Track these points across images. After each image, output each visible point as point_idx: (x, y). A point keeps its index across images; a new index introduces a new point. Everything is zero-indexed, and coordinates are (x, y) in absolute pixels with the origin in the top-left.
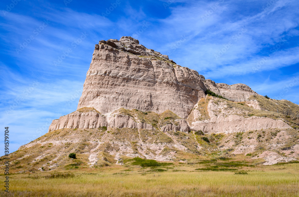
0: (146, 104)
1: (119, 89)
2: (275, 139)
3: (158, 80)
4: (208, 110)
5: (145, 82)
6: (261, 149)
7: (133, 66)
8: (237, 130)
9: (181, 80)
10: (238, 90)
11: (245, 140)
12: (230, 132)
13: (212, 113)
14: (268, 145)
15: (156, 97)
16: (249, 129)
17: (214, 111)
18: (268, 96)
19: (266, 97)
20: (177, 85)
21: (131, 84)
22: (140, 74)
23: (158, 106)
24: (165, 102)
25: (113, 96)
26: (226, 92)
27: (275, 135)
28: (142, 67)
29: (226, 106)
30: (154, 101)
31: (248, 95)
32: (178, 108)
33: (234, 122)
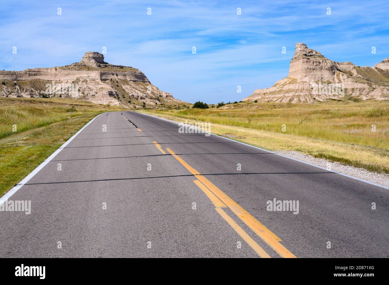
0: (321, 78)
1: (312, 73)
2: (364, 91)
3: (323, 68)
4: (341, 79)
5: (319, 70)
6: (361, 94)
7: (315, 64)
8: (352, 87)
9: (330, 67)
10: (348, 65)
11: (355, 91)
12: (350, 88)
13: (343, 80)
14: (362, 93)
15: (323, 75)
16: (356, 87)
17: (343, 79)
18: (360, 66)
19: (359, 67)
20: (328, 69)
21: (315, 71)
22: (317, 66)
23: (324, 78)
24: (326, 77)
25: (311, 76)
26: (343, 66)
27: (364, 89)
28: (318, 64)
29: (347, 77)
30: (323, 77)
31: (352, 67)
32: (330, 79)
33: (351, 84)
